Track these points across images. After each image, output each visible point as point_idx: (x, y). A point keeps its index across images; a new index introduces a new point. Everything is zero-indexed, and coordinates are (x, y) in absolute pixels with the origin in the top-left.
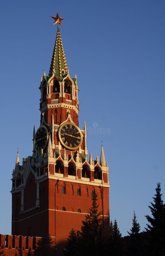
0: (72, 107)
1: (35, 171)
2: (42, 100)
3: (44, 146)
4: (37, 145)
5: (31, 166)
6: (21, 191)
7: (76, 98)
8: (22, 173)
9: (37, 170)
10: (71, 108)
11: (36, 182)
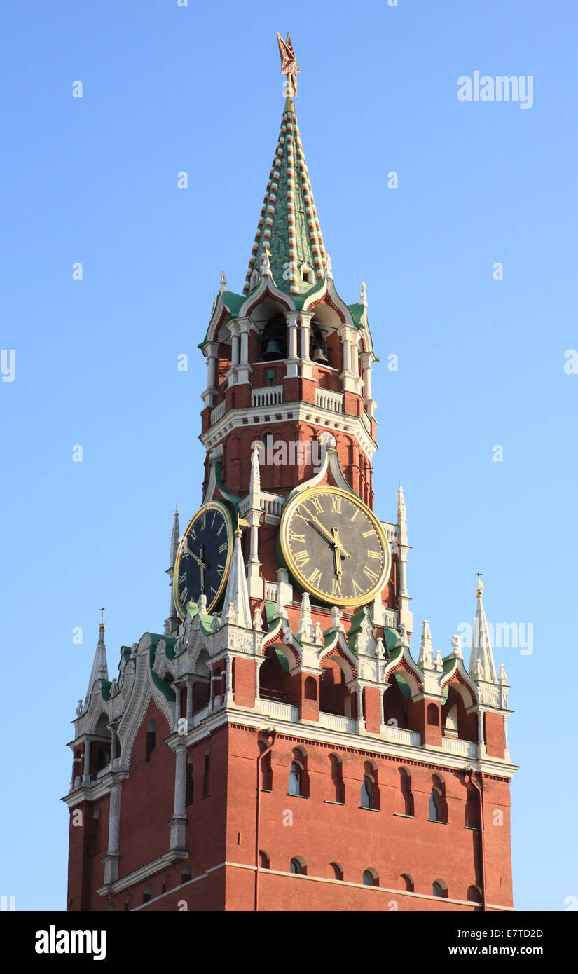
0: (342, 424)
1: (171, 697)
2: (208, 398)
3: (217, 590)
4: (186, 589)
5: (154, 675)
6: (108, 796)
7: (363, 390)
8: (113, 709)
9: (177, 692)
10: (341, 429)
11: (173, 743)
